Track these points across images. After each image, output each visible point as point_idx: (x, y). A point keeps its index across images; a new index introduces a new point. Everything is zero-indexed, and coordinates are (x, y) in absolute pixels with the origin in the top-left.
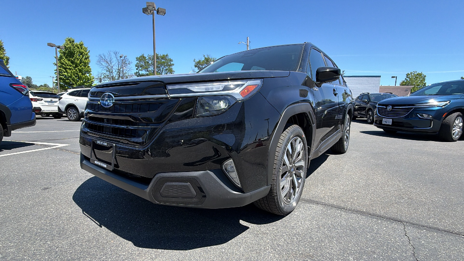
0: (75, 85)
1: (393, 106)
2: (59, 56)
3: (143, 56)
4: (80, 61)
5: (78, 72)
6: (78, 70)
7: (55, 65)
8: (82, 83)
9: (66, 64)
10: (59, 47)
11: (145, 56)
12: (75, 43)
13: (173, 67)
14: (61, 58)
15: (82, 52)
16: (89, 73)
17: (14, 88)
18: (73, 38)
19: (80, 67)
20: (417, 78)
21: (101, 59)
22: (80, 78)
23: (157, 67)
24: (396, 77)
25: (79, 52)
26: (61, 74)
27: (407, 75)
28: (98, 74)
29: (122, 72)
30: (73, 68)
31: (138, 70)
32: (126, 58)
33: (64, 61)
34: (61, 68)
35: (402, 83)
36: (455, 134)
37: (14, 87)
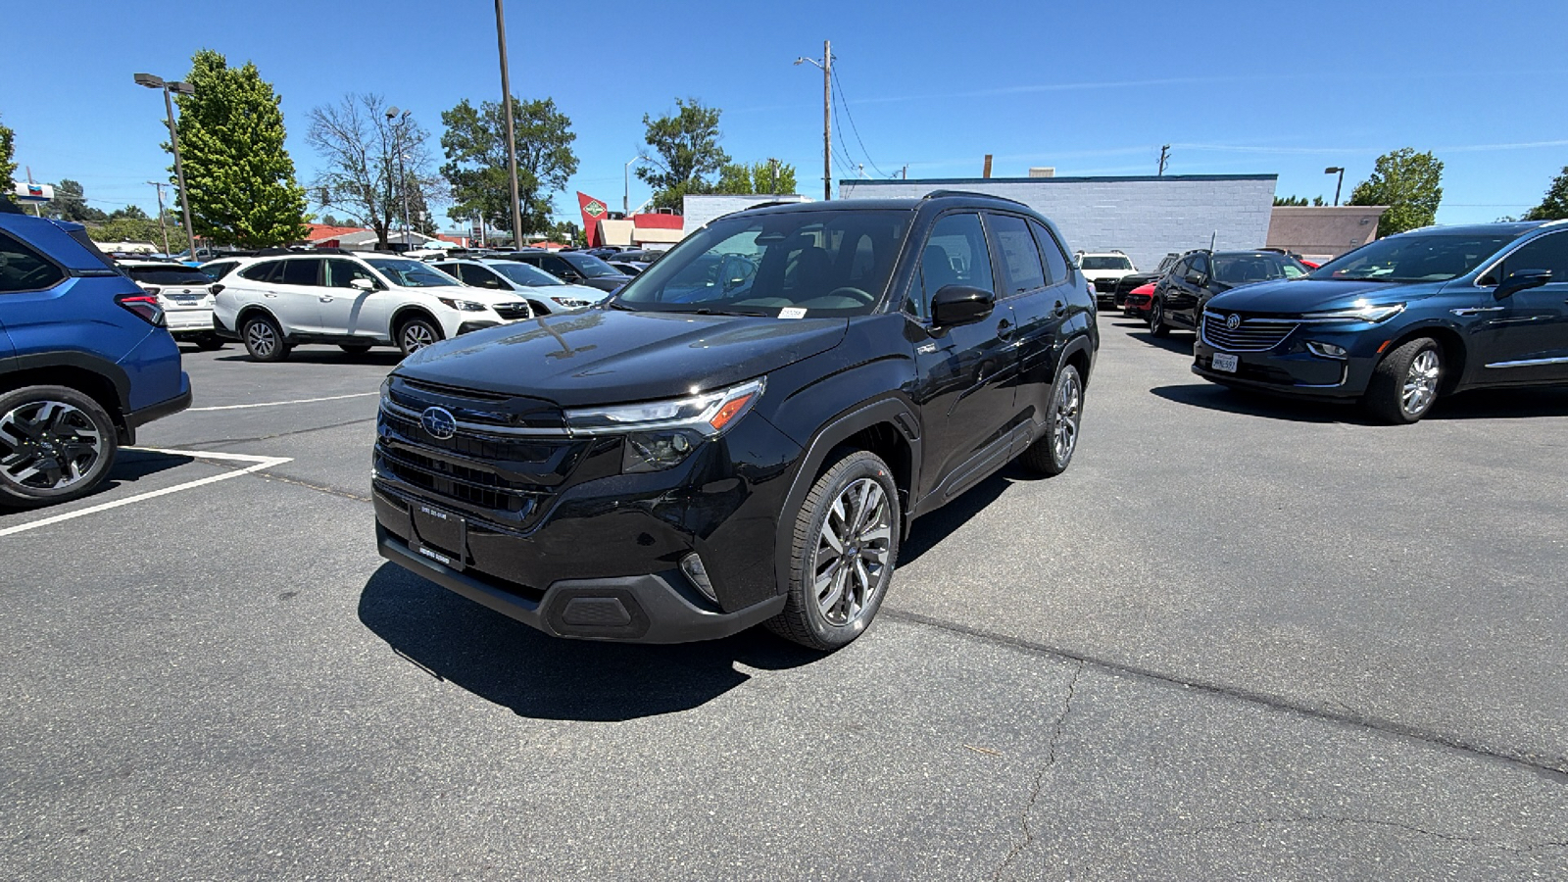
0: (243, 218)
1: (1245, 314)
2: (177, 119)
3: (466, 106)
4: (252, 133)
5: (248, 173)
6: (247, 168)
7: (167, 152)
8: (264, 212)
9: (205, 145)
10: (174, 87)
11: (472, 106)
12: (229, 69)
13: (572, 145)
14: (185, 126)
15: (256, 100)
16: (285, 178)
17: (128, 308)
18: (218, 54)
19: (255, 157)
20: (1414, 171)
21: (323, 125)
22: (256, 195)
23: (518, 146)
24: (1342, 170)
25: (246, 102)
26: (193, 182)
27: (1381, 163)
28: (315, 179)
29: (397, 170)
30: (231, 160)
31: (453, 158)
32: (409, 121)
33: (196, 135)
34: (191, 163)
35: (1359, 192)
36: (1412, 402)
37: (127, 304)
